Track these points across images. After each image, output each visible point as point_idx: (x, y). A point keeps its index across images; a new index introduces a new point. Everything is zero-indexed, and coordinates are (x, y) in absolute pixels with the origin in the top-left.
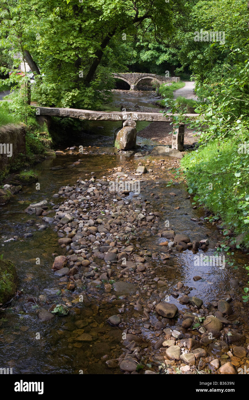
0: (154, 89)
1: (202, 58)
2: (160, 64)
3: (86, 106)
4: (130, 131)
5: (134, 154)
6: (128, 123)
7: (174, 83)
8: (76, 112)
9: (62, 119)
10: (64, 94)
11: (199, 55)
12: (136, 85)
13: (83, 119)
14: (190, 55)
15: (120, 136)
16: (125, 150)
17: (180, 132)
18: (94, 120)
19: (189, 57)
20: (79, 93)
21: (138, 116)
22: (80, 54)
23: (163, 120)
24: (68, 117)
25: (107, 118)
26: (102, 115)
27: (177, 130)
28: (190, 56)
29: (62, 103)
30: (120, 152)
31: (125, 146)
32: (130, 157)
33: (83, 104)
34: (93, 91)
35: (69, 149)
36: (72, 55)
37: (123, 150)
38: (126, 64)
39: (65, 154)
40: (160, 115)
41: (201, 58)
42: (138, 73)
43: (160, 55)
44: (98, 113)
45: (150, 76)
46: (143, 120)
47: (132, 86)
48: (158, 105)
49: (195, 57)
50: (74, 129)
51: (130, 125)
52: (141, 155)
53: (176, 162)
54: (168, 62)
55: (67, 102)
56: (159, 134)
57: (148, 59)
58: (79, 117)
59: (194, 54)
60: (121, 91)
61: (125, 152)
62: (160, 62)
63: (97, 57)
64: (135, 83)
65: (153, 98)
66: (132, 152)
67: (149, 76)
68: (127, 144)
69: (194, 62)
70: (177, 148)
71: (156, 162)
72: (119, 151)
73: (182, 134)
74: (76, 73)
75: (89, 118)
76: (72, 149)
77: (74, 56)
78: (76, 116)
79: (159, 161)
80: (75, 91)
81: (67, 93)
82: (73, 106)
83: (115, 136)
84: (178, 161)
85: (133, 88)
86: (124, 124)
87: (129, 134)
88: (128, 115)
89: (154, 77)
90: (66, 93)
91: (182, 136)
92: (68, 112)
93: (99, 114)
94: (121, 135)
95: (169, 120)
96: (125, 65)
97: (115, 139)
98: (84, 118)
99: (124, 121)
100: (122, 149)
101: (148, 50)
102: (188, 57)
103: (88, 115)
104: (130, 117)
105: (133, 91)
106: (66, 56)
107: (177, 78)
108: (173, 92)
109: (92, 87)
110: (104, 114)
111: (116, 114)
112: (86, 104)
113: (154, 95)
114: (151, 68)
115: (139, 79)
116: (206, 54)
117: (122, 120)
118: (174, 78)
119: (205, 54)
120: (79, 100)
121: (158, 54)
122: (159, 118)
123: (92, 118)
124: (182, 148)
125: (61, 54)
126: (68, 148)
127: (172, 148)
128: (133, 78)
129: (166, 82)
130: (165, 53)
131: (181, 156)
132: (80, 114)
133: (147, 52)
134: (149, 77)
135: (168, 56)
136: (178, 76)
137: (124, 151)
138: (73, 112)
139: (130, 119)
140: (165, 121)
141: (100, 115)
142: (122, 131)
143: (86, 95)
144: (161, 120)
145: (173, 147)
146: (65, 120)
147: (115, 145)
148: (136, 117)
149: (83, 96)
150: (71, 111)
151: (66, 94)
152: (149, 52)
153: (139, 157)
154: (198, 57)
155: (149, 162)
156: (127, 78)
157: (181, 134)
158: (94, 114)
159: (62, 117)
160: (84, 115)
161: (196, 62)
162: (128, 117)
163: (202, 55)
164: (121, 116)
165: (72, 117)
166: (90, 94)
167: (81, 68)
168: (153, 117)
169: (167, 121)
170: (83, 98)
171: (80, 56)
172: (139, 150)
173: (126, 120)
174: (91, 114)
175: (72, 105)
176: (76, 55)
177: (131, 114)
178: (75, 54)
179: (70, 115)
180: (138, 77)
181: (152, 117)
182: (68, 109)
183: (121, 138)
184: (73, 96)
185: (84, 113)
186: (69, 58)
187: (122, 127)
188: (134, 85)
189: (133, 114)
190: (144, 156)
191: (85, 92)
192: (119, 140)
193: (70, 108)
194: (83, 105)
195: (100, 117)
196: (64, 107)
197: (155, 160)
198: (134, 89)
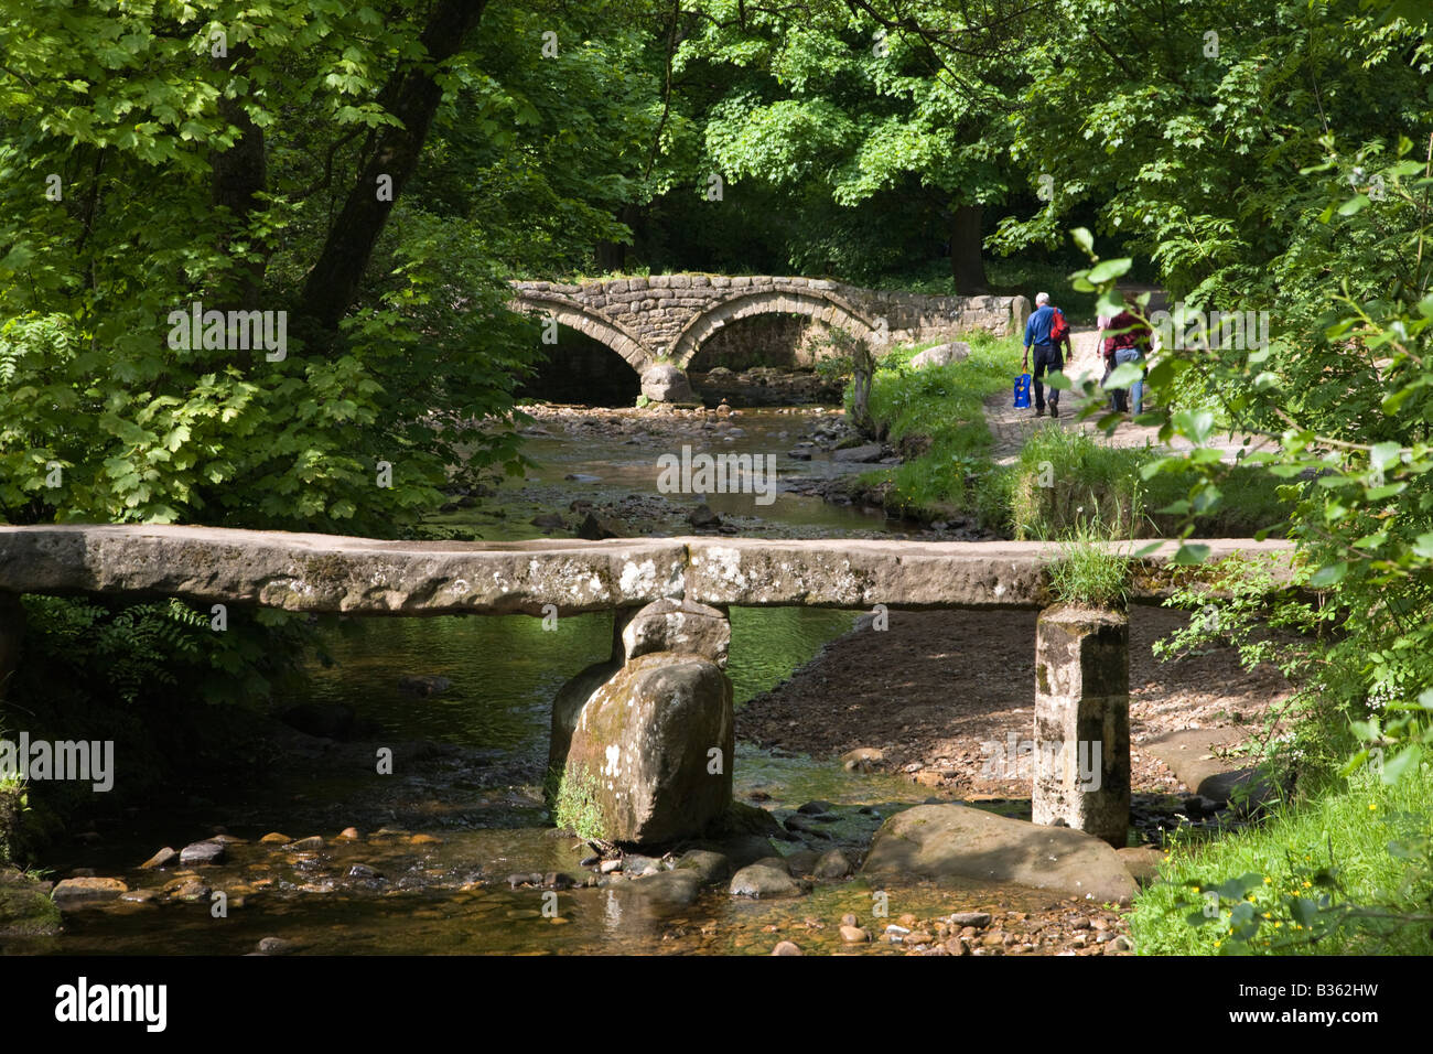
0: (832, 396)
1: (1198, 142)
2: (863, 202)
3: (312, 505)
4: (683, 691)
5: (722, 875)
6: (663, 626)
7: (983, 342)
8: (232, 553)
9: (107, 620)
10: (128, 413)
11: (1172, 123)
12: (684, 363)
13: (292, 603)
14: (1109, 118)
15: (600, 737)
16: (652, 842)
17: (1091, 685)
18: (386, 612)
19: (1099, 136)
20: (255, 402)
21: (743, 568)
22: (256, 101)
23: (949, 597)
24: (161, 592)
25: (490, 588)
26: (450, 565)
27: (1072, 673)
28: (1107, 130)
29: (109, 481)
30: (607, 865)
31: (643, 813)
32: (695, 901)
33: (288, 487)
34: (370, 387)
35: (173, 863)
36: (196, 107)
37: (626, 848)
38: (607, 195)
39: (138, 898)
40: (923, 552)
41: (1191, 142)
42: (697, 278)
43: (866, 134)
44: (415, 551)
45: (795, 296)
46: (782, 597)
47: (656, 377)
48: (878, 505)
49: (1145, 140)
50: (213, 700)
51: (682, 639)
52: (784, 882)
53: (1088, 927)
54: (925, 181)
55: (151, 474)
56: (911, 722)
57: (771, 161)
58: (255, 593)
59: (1139, 112)
60: (566, 411)
61: (649, 867)
62: (867, 183)
63: (395, 122)
64: (677, 353)
65: (832, 459)
66: (704, 859)
67: (785, 294)
68: (660, 797)
69: (1144, 174)
70: (1075, 821)
71: (915, 936)
72: (593, 855)
73: (1113, 700)
74: (225, 251)
75: (338, 598)
76: (199, 862)
77: (206, 116)
78: (233, 586)
79: (941, 928)
80: (220, 390)
81: (156, 403)
82: (208, 508)
83: (561, 741)
84: (1099, 924)
85: (659, 391)
86: (632, 635)
87: (678, 712)
88: (659, 558)
89: (826, 302)
90: (144, 405)
91: (1109, 721)
92: (163, 552)
93: (424, 562)
94: (607, 723)
95: (999, 590)
96: (598, 203)
97: (563, 760)
98: (301, 594)
99: (632, 608)
100: (617, 844)
101: (767, 102)
102: (1089, 134)
103: (335, 570)
104: (682, 579)
105: (662, 411)
106: (148, 116)
107: (1006, 301)
108: (984, 411)
109: (358, 351)
110: (465, 561)
111: (566, 559)
112: (317, 487)
113: (833, 437)
114: (795, 238)
115: (707, 317)
116: (1231, 107)
117: (610, 604)
118: (977, 302)
119: (1221, 108)
120: (256, 461)
121: (846, 125)
122: (911, 578)
123: (366, 595)
124: (1120, 820)
125: (102, 102)
126: (165, 853)
127: (1037, 817)
128: (658, 313)
129: (917, 337)
130: (905, 121)
131: (1118, 879)
132: (270, 567)
133: (759, 113)
134: (781, 305)
135: (924, 141)
136: (1013, 292)
137: (639, 860)
138: (206, 553)
139: (681, 596)
140: (965, 597)
141: (431, 571)
142: (613, 692)
143: (312, 424)
144: (933, 594)
145: (1042, 816)
146: (137, 620)
147: (562, 811)
148: (729, 575)
149: (283, 427)
150: (188, 548)
151: (146, 414)
152: (783, 114)
153: (766, 895)
154: (1167, 135)
155: (859, 933)
156: (614, 315)
157: (1104, 707)
158: (386, 560)
159: (118, 598)
160: (302, 570)
161: (1154, 171)
162: (659, 577)
163: (1202, 116)
164: (609, 575)
165: (201, 590)
166: (345, 411)
167: (263, 206)
168: (863, 575)
169: (979, 599)
170: (285, 443)
171: (261, 118)
172: (757, 842)
173: (643, 603)
174: (360, 561)
175: (200, 504)
176: (228, 112)
177: (686, 550)
178: (222, 99)
179: (182, 578)
180: (697, 308)
181: (857, 573)
182: (161, 529)
183: (612, 753)
184: (205, 430)
185: (303, 556)
186: (170, 131)
187: (614, 661)
188: (669, 364)
189: (702, 551)
190: (809, 889)
191: (306, 393)
192: (595, 771)
193: (180, 522)
194: (291, 499)
195: (435, 584)
196: (130, 521)
197: (908, 918)
198: (670, 397)
